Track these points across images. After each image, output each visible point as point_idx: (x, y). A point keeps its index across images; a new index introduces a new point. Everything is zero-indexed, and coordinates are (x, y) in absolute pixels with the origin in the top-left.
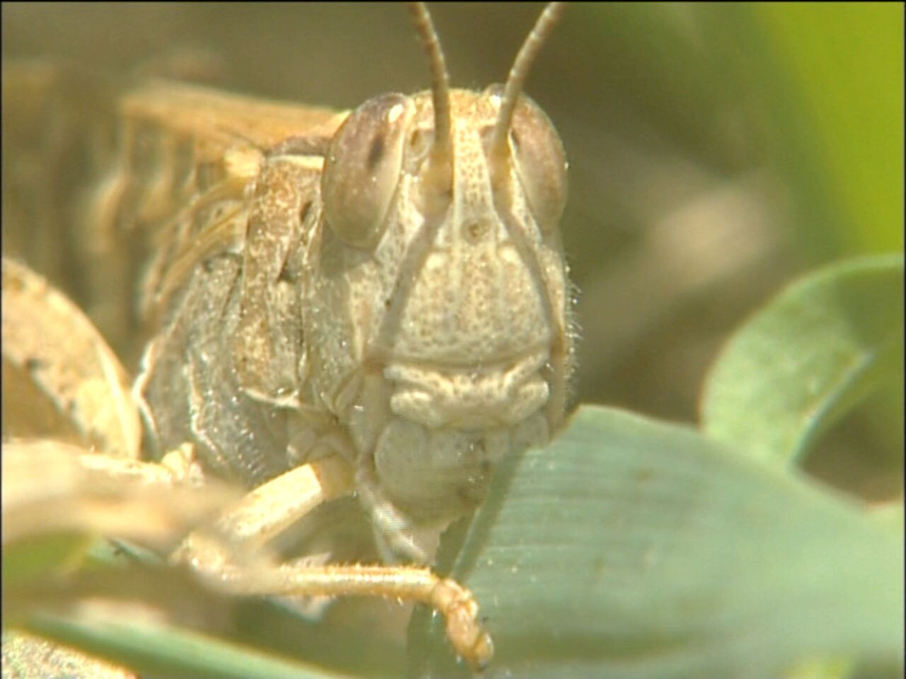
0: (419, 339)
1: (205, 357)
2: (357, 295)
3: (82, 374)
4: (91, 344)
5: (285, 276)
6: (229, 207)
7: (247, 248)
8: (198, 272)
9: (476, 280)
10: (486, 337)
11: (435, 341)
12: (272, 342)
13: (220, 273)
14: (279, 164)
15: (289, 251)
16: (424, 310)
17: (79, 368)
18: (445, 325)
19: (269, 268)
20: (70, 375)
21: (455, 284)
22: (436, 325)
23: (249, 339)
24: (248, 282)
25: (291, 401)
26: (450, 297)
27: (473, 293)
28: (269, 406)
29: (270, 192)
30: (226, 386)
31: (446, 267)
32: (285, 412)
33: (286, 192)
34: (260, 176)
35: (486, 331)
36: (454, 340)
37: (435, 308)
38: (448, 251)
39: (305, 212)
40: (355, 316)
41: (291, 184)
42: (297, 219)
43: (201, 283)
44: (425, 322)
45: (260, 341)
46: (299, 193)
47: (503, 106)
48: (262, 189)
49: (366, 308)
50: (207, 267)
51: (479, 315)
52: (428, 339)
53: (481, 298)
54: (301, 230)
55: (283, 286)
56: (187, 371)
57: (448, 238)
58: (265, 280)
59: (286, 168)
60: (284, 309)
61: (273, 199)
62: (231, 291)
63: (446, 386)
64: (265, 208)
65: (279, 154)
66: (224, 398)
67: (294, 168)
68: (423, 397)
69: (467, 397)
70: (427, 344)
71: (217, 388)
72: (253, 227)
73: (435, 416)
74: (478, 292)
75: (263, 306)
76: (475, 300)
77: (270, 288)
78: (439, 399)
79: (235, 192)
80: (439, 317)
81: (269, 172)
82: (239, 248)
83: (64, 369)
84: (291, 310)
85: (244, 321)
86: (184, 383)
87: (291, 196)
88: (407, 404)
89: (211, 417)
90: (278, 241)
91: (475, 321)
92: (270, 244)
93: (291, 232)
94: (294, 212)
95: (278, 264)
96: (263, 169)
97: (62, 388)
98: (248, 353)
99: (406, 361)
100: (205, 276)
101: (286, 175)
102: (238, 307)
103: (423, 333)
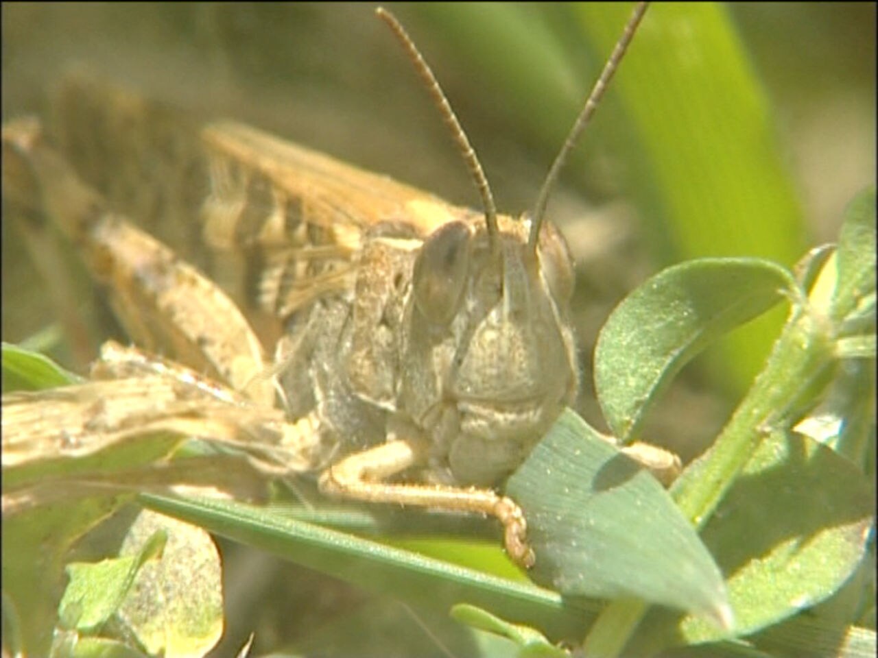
0: (480, 386)
1: (326, 367)
2: (437, 355)
3: (236, 351)
4: (243, 332)
5: (384, 321)
6: (340, 265)
7: (357, 299)
8: (318, 306)
9: (518, 348)
10: (525, 384)
11: (491, 387)
12: (375, 364)
13: (335, 312)
14: (377, 244)
15: (387, 306)
16: (484, 366)
17: (235, 347)
18: (498, 377)
19: (372, 316)
20: (228, 350)
21: (505, 351)
22: (491, 377)
23: (359, 361)
24: (357, 324)
25: (390, 406)
26: (501, 359)
27: (517, 355)
28: (374, 407)
29: (372, 264)
30: (343, 390)
31: (499, 338)
32: (385, 412)
33: (383, 265)
34: (363, 251)
35: (526, 380)
36: (504, 387)
37: (491, 366)
38: (500, 329)
39: (398, 280)
40: (437, 368)
41: (387, 259)
42: (392, 286)
43: (320, 315)
44: (485, 375)
45: (367, 363)
46: (392, 266)
47: (532, 227)
48: (365, 261)
49: (443, 363)
50: (324, 304)
51: (521, 370)
52: (487, 386)
53: (522, 359)
54: (396, 293)
55: (383, 329)
56: (312, 373)
57: (500, 321)
58: (370, 323)
59: (382, 248)
60: (384, 344)
61: (374, 269)
62: (344, 326)
63: (499, 417)
64: (369, 274)
65: (376, 236)
66: (341, 397)
67: (387, 247)
68: (483, 423)
69: (513, 423)
70: (486, 389)
71: (337, 389)
72: (361, 285)
73: (491, 435)
74: (520, 355)
75: (368, 340)
76: (518, 358)
77: (374, 329)
78: (494, 425)
79: (345, 255)
80: (494, 372)
81: (370, 250)
82: (351, 297)
83: (223, 346)
84: (389, 345)
85: (355, 348)
86: (310, 381)
87: (386, 268)
88: (473, 428)
89: (334, 410)
90: (379, 298)
91: (518, 374)
92: (373, 300)
93: (388, 292)
94: (390, 279)
95: (379, 313)
96: (366, 246)
97: (223, 360)
98: (358, 370)
99: (472, 400)
100: (324, 312)
101: (382, 253)
102: (350, 338)
103: (483, 382)
